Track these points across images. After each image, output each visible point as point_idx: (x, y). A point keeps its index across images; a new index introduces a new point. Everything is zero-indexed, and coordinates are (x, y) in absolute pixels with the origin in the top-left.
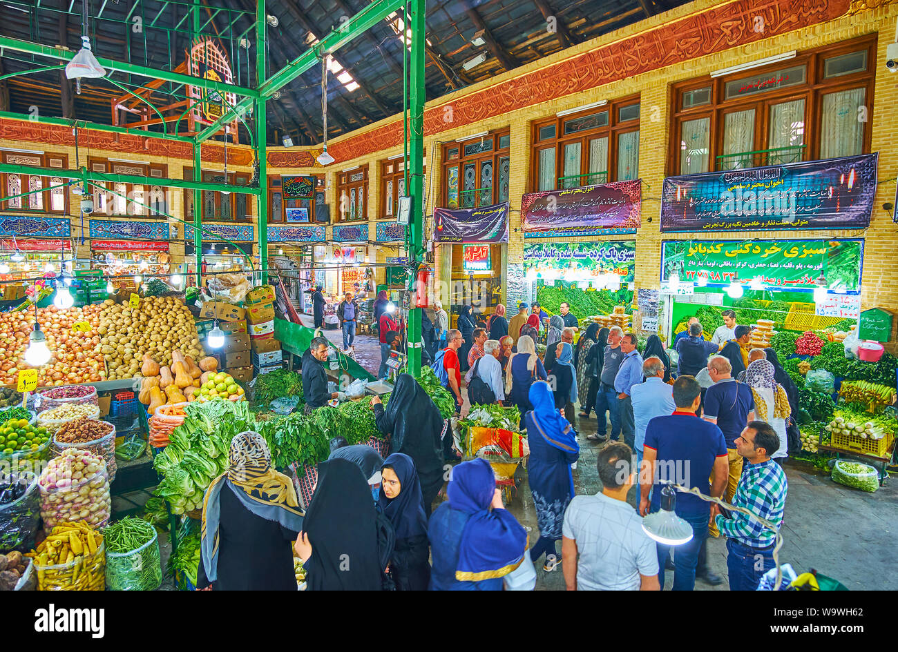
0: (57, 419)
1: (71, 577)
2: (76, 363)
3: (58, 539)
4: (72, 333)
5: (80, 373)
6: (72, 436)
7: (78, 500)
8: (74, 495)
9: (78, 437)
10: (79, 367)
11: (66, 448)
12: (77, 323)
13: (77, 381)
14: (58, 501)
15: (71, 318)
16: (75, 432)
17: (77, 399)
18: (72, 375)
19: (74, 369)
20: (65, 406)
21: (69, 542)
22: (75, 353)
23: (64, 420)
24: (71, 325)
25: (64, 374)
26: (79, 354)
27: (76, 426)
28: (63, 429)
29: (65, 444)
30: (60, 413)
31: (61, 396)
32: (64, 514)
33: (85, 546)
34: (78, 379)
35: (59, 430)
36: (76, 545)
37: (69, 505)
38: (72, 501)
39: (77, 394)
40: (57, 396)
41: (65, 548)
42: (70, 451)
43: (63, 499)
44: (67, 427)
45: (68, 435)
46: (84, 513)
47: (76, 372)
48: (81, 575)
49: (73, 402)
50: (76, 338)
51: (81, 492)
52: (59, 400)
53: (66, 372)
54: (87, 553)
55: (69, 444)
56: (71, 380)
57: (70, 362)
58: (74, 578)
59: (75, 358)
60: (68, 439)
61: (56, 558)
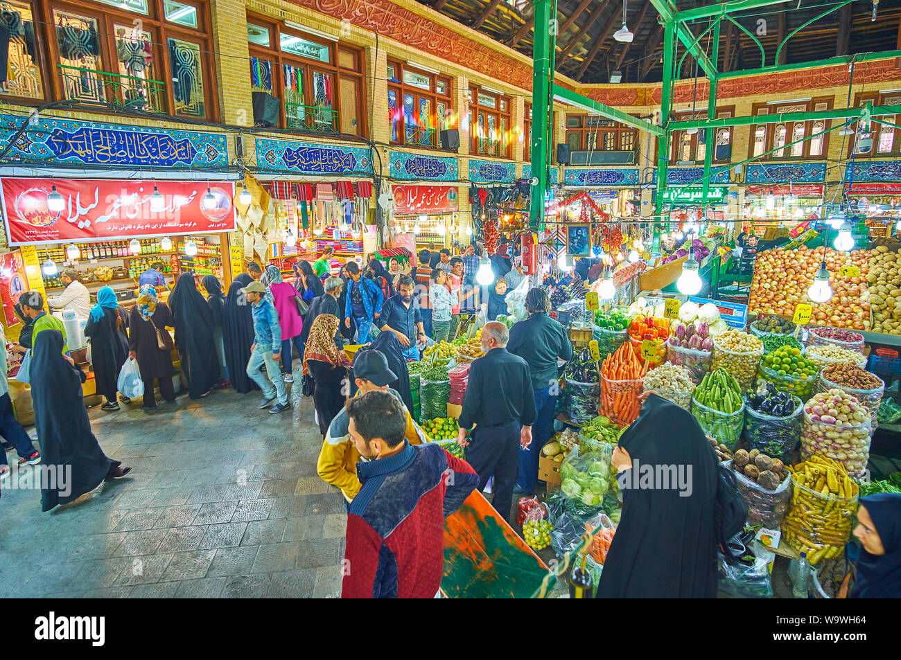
0: (824, 357)
1: (823, 509)
2: (840, 307)
3: (817, 468)
4: (838, 276)
5: (843, 317)
6: (839, 377)
7: (838, 441)
8: (836, 435)
9: (845, 381)
10: (842, 312)
11: (832, 387)
12: (844, 267)
13: (840, 325)
14: (820, 433)
15: (838, 261)
16: (842, 374)
17: (844, 342)
18: (835, 318)
19: (837, 312)
20: (832, 347)
21: (825, 476)
22: (839, 297)
23: (832, 360)
24: (838, 268)
25: (827, 316)
26: (844, 299)
27: (844, 369)
28: (831, 368)
29: (831, 382)
30: (828, 352)
31: (829, 336)
32: (822, 447)
33: (841, 488)
34: (840, 323)
35: (826, 368)
36: (833, 480)
37: (829, 442)
38: (833, 440)
39: (845, 339)
40: (825, 335)
41: (822, 478)
42: (837, 392)
43: (824, 433)
44: (834, 368)
45: (834, 375)
46: (842, 456)
47: (840, 316)
48: (832, 512)
49: (840, 344)
50: (842, 282)
51: (843, 435)
52: (826, 339)
53: (830, 314)
54: (842, 495)
55: (835, 385)
56: (833, 322)
57: (833, 305)
58: (826, 511)
59: (839, 302)
60: (836, 379)
61: (813, 484)
